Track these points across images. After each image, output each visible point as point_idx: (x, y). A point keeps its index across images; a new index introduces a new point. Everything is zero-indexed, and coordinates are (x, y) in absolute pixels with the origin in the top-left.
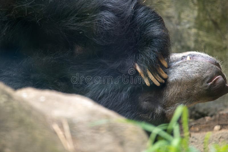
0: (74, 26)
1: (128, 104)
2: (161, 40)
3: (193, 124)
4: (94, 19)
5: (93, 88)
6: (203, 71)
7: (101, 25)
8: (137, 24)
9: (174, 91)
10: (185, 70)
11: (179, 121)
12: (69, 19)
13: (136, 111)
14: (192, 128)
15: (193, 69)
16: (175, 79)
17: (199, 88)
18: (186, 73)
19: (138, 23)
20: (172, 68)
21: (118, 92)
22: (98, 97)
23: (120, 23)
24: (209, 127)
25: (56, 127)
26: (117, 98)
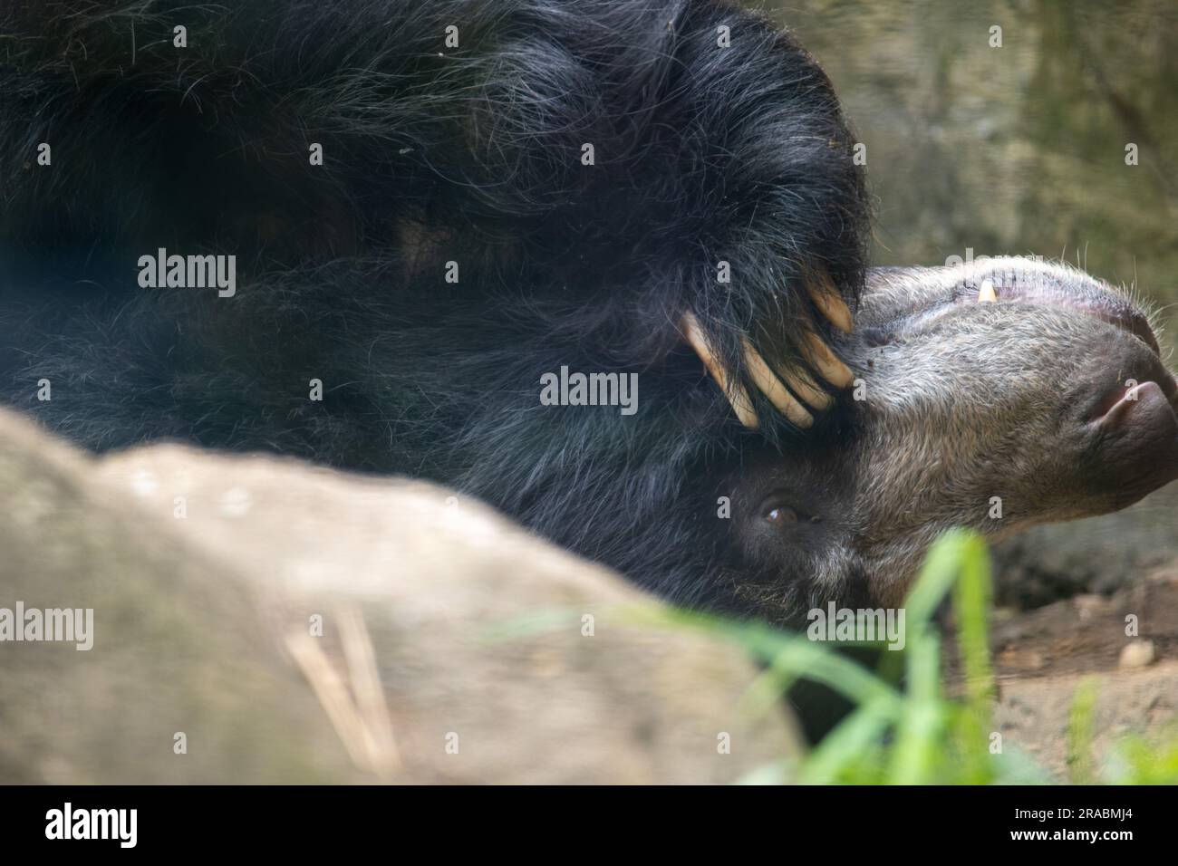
0: (370, 116)
1: (675, 528)
2: (815, 194)
3: (1013, 632)
4: (471, 82)
5: (493, 446)
6: (1060, 359)
7: (506, 112)
8: (691, 106)
9: (909, 462)
10: (969, 355)
11: (942, 620)
12: (343, 81)
13: (712, 567)
14: (1009, 655)
15: (1011, 348)
16: (918, 401)
17: (1040, 446)
18: (972, 371)
19: (700, 104)
20: (905, 342)
21: (622, 466)
22: (521, 493)
23: (604, 101)
24: (1097, 649)
25: (304, 649)
26: (619, 497)
